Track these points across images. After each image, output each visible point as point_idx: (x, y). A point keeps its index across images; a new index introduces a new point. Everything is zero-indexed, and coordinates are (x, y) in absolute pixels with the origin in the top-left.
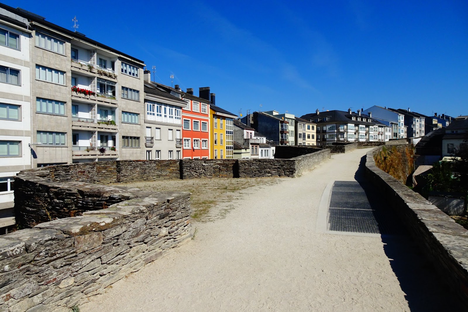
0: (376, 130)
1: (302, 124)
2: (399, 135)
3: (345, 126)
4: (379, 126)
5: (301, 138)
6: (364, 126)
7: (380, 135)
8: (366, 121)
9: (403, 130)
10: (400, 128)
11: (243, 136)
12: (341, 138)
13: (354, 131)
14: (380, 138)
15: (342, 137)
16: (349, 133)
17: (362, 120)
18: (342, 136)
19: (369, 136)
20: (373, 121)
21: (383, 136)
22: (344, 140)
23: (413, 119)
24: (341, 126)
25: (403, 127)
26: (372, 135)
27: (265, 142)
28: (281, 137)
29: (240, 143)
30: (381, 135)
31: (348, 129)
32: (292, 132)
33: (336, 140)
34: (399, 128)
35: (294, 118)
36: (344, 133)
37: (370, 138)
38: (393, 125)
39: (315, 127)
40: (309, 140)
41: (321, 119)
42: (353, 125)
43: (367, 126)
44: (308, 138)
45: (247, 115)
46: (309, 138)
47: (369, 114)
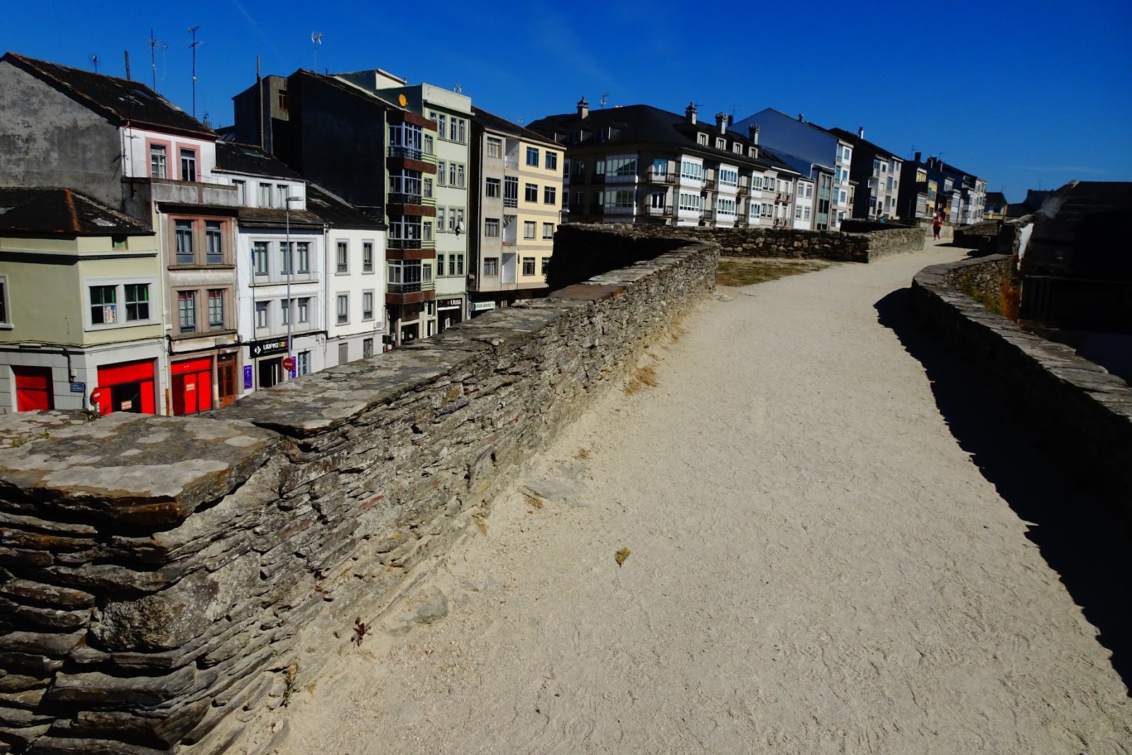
0: (770, 187)
1: (504, 140)
2: (834, 207)
3: (672, 165)
4: (782, 176)
5: (498, 195)
6: (735, 170)
7: (781, 204)
8: (741, 153)
9: (845, 193)
10: (838, 186)
11: (116, 164)
12: (654, 206)
13: (700, 184)
14: (780, 215)
15: (658, 204)
16: (682, 191)
17: (730, 147)
18: (658, 198)
19: (747, 205)
20: (764, 154)
21: (790, 206)
22: (665, 213)
23: (875, 160)
24: (656, 161)
25: (846, 183)
26: (759, 203)
27: (300, 205)
28: (392, 185)
29: (106, 200)
30: (785, 204)
31: (682, 173)
32: (457, 168)
33: (635, 213)
34: (835, 185)
35: (468, 110)
36: (666, 190)
37: (750, 214)
38: (821, 174)
39: (560, 156)
40: (531, 205)
41: (591, 134)
42: (700, 162)
43: (745, 171)
44: (527, 199)
45: (259, 79)
46: (535, 200)
47: (752, 131)
